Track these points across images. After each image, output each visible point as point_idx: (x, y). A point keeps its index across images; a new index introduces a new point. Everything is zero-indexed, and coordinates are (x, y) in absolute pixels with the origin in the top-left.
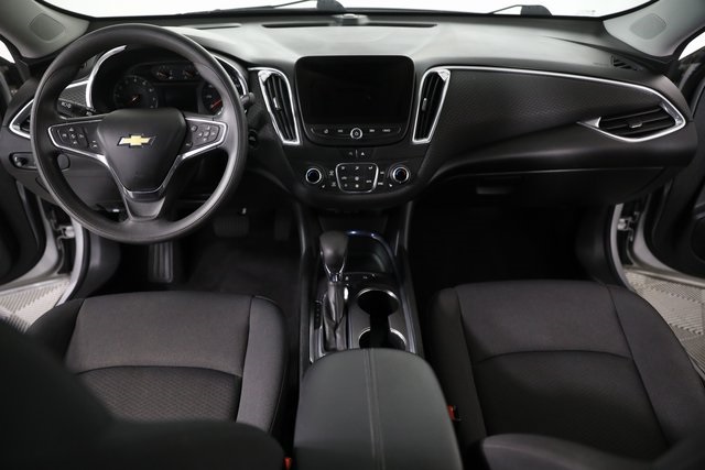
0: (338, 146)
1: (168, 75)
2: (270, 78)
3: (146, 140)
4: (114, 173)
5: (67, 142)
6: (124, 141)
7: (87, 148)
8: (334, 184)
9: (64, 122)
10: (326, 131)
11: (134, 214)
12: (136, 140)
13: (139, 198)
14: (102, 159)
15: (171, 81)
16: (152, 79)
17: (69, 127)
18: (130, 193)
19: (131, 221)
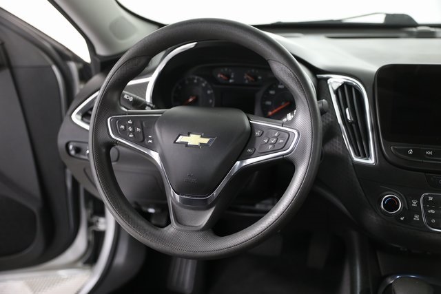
0: (425, 172)
1: (229, 77)
2: (342, 87)
3: (206, 141)
4: (164, 172)
5: (123, 134)
6: (182, 139)
7: (142, 142)
8: (417, 217)
9: (125, 113)
10: (411, 152)
11: (178, 221)
12: (195, 140)
13: (185, 203)
14: (155, 156)
15: (231, 84)
16: (212, 80)
17: (128, 119)
18: (177, 196)
19: (172, 229)
